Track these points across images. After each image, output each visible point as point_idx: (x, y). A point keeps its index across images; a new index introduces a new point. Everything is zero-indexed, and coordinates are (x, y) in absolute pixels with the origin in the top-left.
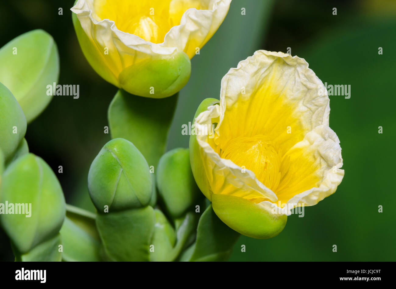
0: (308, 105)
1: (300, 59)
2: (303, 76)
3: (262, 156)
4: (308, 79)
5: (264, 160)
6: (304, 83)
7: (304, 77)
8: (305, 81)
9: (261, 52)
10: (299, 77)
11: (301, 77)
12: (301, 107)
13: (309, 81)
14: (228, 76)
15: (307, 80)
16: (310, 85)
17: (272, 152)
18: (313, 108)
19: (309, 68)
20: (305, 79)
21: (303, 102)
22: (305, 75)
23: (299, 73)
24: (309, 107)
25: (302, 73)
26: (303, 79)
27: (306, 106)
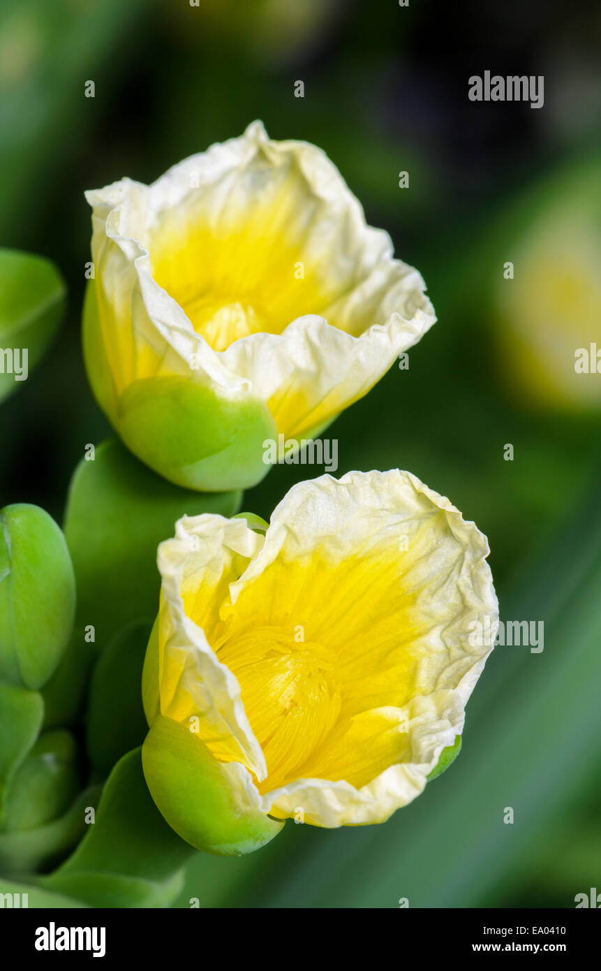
0: (449, 642)
1: (478, 534)
2: (468, 574)
3: (292, 683)
4: (473, 584)
5: (293, 694)
6: (462, 588)
7: (468, 577)
8: (466, 585)
9: (408, 477)
10: (460, 572)
11: (463, 572)
12: (434, 639)
13: (473, 589)
14: (313, 488)
15: (471, 585)
16: (471, 599)
17: (320, 688)
18: (456, 652)
19: (485, 561)
20: (468, 581)
21: (444, 630)
22: (471, 573)
23: (465, 563)
24: (449, 645)
25: (469, 567)
26: (465, 579)
27: (444, 642)
